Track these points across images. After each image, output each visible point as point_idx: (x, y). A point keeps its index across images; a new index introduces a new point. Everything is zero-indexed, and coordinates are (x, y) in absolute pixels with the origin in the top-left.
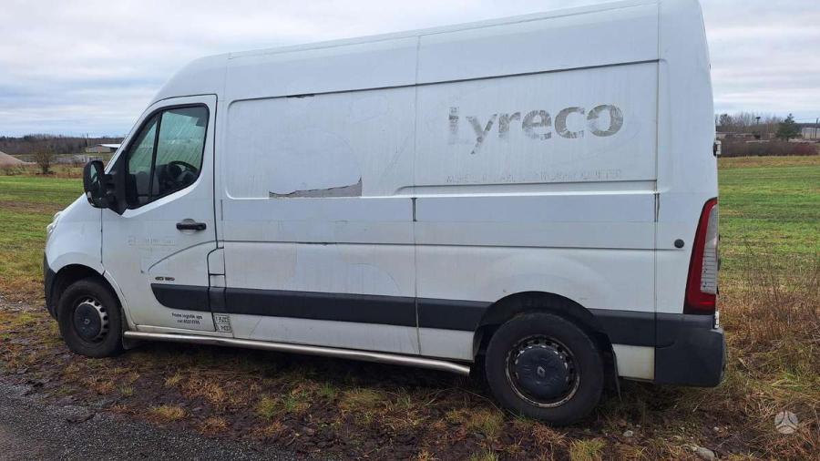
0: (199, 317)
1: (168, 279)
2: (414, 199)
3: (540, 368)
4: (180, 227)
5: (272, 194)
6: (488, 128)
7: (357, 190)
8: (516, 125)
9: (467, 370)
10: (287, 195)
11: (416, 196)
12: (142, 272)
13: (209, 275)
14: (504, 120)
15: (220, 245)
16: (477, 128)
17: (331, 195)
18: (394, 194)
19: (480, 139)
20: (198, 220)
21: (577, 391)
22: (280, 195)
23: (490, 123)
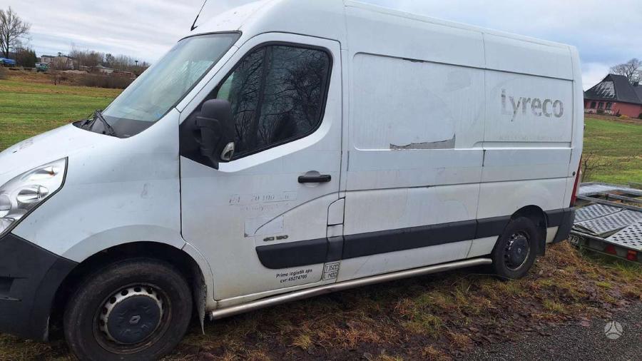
0: (308, 271)
1: (279, 238)
2: (484, 151)
3: (519, 249)
4: (302, 180)
5: (392, 146)
6: (518, 106)
7: (451, 143)
8: (529, 105)
9: (490, 260)
10: (404, 147)
11: (485, 149)
12: (246, 235)
13: (328, 226)
14: (525, 101)
15: (342, 195)
16: (514, 104)
17: (435, 147)
18: (472, 147)
19: (515, 112)
20: (323, 172)
21: (529, 256)
22: (398, 147)
23: (519, 102)
